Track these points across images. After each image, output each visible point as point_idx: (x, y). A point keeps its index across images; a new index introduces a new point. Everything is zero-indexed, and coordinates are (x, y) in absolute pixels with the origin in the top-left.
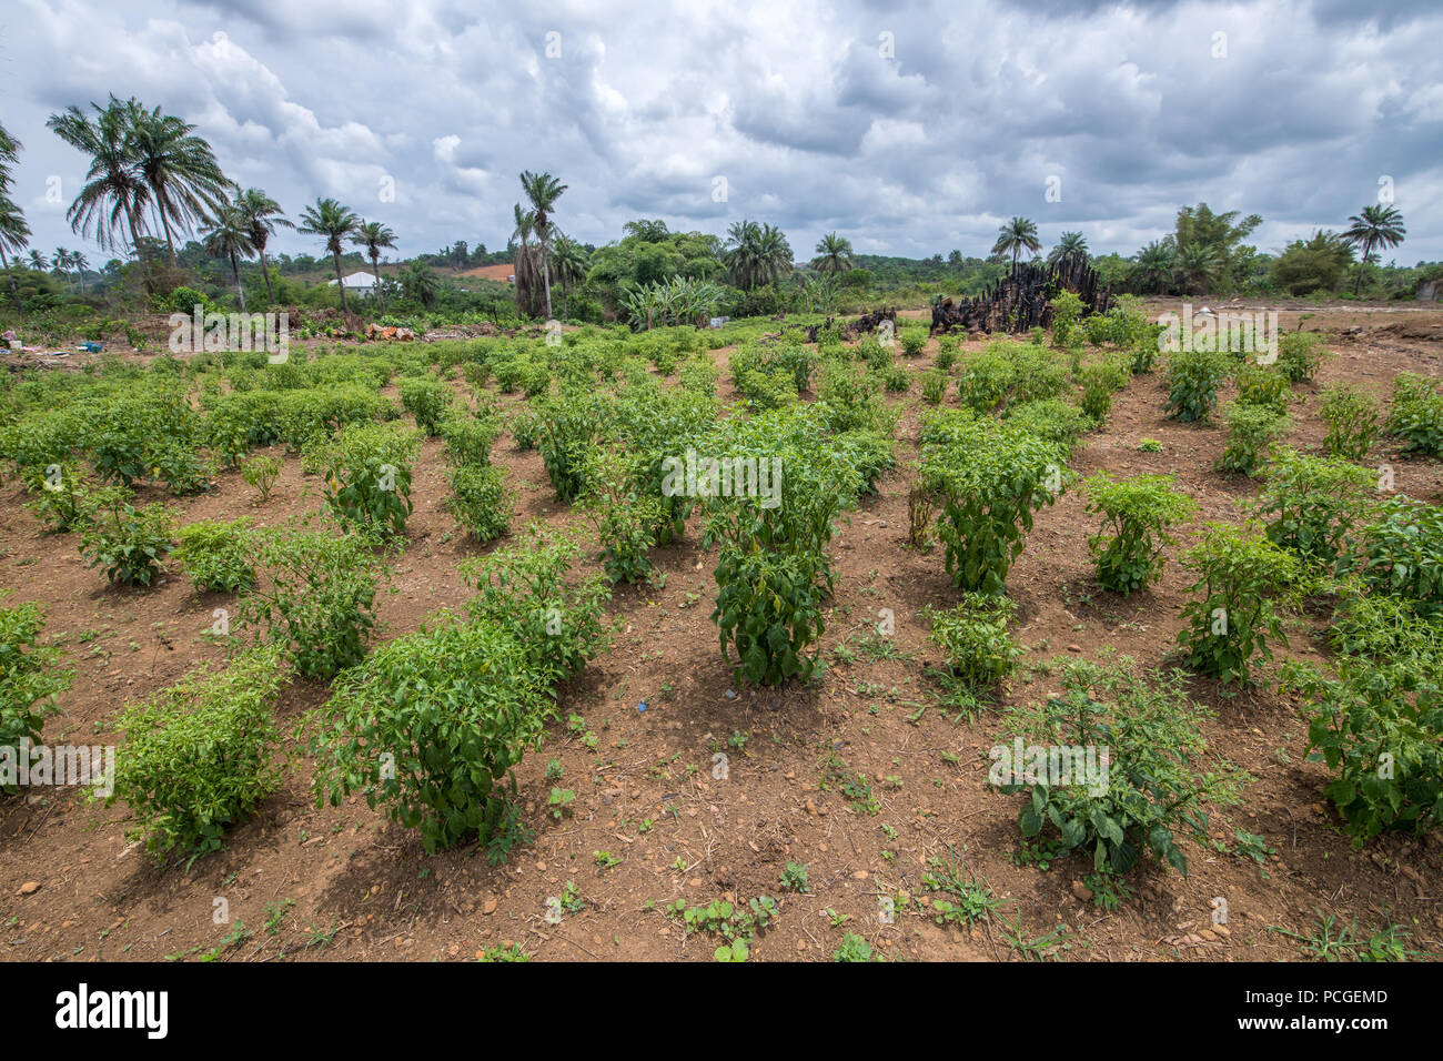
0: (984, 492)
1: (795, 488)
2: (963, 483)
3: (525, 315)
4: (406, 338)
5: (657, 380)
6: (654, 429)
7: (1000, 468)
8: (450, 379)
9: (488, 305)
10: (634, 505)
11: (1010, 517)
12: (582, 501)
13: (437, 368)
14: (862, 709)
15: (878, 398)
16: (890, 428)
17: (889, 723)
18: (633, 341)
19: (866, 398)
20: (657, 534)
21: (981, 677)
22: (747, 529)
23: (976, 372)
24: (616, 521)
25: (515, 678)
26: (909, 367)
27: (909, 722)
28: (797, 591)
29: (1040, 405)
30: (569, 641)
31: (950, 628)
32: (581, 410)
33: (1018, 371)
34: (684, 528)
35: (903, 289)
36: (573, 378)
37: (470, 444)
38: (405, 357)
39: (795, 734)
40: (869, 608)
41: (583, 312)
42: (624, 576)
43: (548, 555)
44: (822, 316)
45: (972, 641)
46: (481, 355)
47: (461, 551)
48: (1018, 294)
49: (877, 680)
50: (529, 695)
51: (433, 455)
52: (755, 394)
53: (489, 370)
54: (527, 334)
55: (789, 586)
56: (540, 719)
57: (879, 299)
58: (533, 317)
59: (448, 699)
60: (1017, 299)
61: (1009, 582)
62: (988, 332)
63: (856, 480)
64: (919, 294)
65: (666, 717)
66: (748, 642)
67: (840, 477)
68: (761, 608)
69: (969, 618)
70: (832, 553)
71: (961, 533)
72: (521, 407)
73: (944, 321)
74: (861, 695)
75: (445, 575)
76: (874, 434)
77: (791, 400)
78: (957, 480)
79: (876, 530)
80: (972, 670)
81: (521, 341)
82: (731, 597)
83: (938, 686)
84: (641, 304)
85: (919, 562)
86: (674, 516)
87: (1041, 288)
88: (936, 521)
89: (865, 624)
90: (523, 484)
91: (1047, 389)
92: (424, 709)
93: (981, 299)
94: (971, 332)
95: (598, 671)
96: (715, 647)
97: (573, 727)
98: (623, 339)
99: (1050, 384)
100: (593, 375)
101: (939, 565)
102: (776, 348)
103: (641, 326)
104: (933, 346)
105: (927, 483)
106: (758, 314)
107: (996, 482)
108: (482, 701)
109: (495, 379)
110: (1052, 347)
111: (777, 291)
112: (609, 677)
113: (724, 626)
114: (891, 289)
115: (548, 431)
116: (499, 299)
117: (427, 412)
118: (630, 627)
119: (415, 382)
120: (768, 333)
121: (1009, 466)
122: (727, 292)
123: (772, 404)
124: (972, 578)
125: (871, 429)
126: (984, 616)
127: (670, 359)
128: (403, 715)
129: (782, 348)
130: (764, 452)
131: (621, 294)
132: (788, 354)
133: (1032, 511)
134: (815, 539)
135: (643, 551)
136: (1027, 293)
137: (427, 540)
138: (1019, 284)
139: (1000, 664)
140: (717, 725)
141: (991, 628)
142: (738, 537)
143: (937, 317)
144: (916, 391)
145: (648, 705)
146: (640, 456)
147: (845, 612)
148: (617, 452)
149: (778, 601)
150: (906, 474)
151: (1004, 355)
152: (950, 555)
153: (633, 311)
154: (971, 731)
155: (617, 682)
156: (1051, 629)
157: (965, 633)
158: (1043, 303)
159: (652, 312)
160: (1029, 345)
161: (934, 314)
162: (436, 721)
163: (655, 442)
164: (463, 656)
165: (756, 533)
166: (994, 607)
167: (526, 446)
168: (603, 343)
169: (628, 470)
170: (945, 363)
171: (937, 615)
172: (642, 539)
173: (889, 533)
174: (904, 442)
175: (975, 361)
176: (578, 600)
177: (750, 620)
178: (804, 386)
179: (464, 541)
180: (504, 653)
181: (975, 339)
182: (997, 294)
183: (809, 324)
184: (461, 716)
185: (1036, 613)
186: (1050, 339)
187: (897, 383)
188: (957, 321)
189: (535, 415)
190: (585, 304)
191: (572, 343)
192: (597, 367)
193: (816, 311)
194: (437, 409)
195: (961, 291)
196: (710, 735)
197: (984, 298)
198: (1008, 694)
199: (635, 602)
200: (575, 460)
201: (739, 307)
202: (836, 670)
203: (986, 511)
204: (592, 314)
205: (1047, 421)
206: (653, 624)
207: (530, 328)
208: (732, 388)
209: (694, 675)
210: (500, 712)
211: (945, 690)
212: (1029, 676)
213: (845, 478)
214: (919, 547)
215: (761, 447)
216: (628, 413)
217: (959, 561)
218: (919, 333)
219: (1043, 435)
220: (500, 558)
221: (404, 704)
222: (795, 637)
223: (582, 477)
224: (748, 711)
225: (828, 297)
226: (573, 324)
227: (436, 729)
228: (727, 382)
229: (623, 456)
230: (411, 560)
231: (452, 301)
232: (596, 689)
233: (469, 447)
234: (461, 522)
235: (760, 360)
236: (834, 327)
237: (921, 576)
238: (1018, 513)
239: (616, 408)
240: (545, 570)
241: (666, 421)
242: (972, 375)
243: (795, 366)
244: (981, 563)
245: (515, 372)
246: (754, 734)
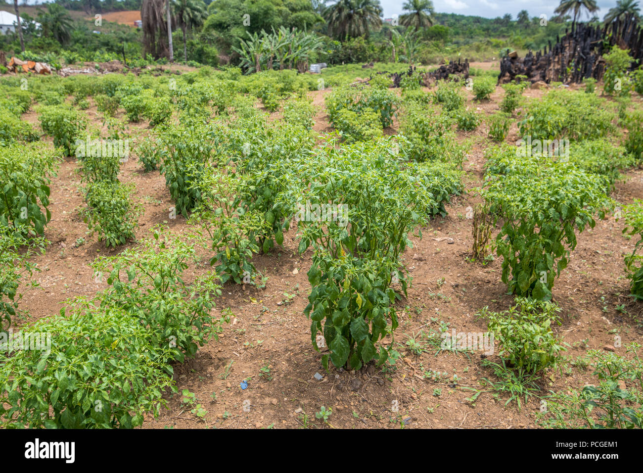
0: (535, 215)
1: (377, 204)
2: (518, 206)
3: (149, 56)
4: (44, 71)
5: (264, 115)
6: (260, 155)
7: (549, 195)
8: (84, 108)
9: (117, 46)
10: (242, 218)
11: (557, 236)
12: (198, 214)
13: (73, 98)
14: (427, 392)
15: (451, 135)
16: (460, 160)
17: (450, 404)
18: (243, 81)
19: (441, 134)
20: (261, 242)
21: (528, 368)
22: (336, 238)
23: (535, 115)
24: (226, 230)
25: (139, 356)
26: (479, 109)
27: (467, 404)
28: (377, 291)
29: (588, 144)
30: (184, 328)
31: (503, 327)
32: (198, 138)
33: (571, 116)
34: (283, 239)
35: (477, 43)
36: (192, 111)
37: (102, 164)
38: (44, 87)
39: (372, 411)
40: (437, 309)
41: (200, 55)
42: (232, 277)
43: (169, 256)
44: (406, 65)
45: (521, 338)
46: (111, 89)
47: (91, 253)
48: (575, 49)
49: (441, 369)
50: (151, 370)
51: (69, 173)
52: (347, 129)
53: (119, 102)
54: (151, 73)
55: (369, 285)
56: (160, 390)
57: (455, 52)
58: (157, 58)
59: (83, 369)
60: (574, 54)
61: (555, 291)
62: (547, 82)
63: (427, 200)
64: (490, 48)
65: (264, 394)
66: (334, 332)
67: (413, 196)
68: (346, 305)
69: (519, 319)
70: (406, 263)
71: (516, 249)
72: (146, 135)
73: (510, 72)
74: (428, 380)
75: (78, 274)
76: (446, 165)
77: (376, 135)
78: (512, 204)
79: (445, 246)
80: (521, 362)
81: (146, 78)
82: (321, 295)
83: (492, 375)
84: (251, 50)
85: (480, 273)
86: (275, 228)
87: (596, 45)
88: (495, 239)
89: (433, 323)
90: (147, 199)
91: (595, 132)
92: (62, 377)
93: (543, 54)
94: (533, 82)
95: (208, 356)
96: (306, 339)
97: (186, 400)
98: (235, 79)
99: (598, 126)
100: (209, 109)
101: (497, 276)
102: (365, 91)
103: (251, 69)
104: (499, 93)
105: (488, 207)
106: (351, 62)
107: (545, 206)
108: (111, 372)
109: (123, 110)
110: (602, 96)
111: (368, 43)
112: (217, 361)
113: (315, 318)
114: (467, 43)
115: (170, 155)
116: (127, 41)
117: (63, 136)
118: (235, 320)
119: (53, 110)
120: (360, 79)
121: (557, 193)
122: (325, 42)
123: (359, 137)
124: (524, 286)
125: (443, 160)
126: (532, 317)
127: (274, 98)
128: (44, 382)
129: (370, 92)
130: (352, 174)
131: (234, 40)
132: (376, 96)
133: (576, 233)
134: (392, 248)
135: (248, 257)
136: (583, 49)
137: (63, 244)
138: (577, 41)
139: (544, 359)
140: (306, 401)
141: (537, 327)
142: (328, 245)
143: (504, 68)
144: (484, 130)
145: (249, 384)
146: (248, 177)
147: (416, 312)
148: (229, 173)
149: (360, 298)
150: (472, 200)
151: (561, 101)
152: (505, 267)
153: (244, 56)
154: (518, 413)
155: (224, 365)
156: (590, 332)
157: (515, 330)
158: (597, 58)
159: (260, 57)
160: (582, 93)
161: (502, 66)
162: (72, 388)
163: (260, 166)
164: (97, 334)
165: (343, 242)
166: (540, 310)
167: (150, 168)
168: (218, 82)
169: (238, 189)
170: (509, 107)
171: (493, 316)
172: (248, 247)
173: (455, 248)
174: (471, 173)
175: (534, 106)
176: (193, 294)
177: (336, 314)
178: (388, 123)
179: (95, 246)
180: (131, 333)
181: (536, 87)
182: (557, 49)
183: (394, 72)
184: (93, 384)
185: (577, 318)
186: (601, 88)
187: (468, 123)
188: (521, 71)
189: (159, 141)
190: (202, 49)
191: (191, 81)
192: (212, 103)
193: (402, 61)
194: (73, 133)
195: (527, 46)
196: (300, 409)
197: (545, 52)
198: (551, 384)
199: (240, 300)
200: (192, 179)
201: (335, 55)
202: (407, 359)
203: (537, 231)
204: (208, 57)
205: (593, 158)
206: (255, 318)
207: (154, 67)
208: (328, 124)
209: (289, 360)
210: (127, 381)
211: (498, 378)
212: (569, 370)
213: (418, 198)
214: (480, 261)
215: (350, 170)
216: (239, 141)
217: (513, 273)
218: (488, 82)
219: (590, 169)
220: (129, 257)
221: (45, 374)
222: (373, 331)
223: (198, 195)
224: (332, 391)
225: (411, 49)
226: (192, 65)
227: (72, 395)
228: (323, 119)
229: (234, 176)
230: (49, 260)
231: (86, 41)
232: (205, 371)
233: (100, 166)
234: (93, 229)
235: (352, 101)
236: (415, 75)
237: (481, 285)
238: (564, 233)
239: (229, 136)
240: (166, 268)
241: (271, 148)
242: (532, 118)
243: (381, 106)
244: (531, 275)
245: (141, 105)
246: (337, 409)
